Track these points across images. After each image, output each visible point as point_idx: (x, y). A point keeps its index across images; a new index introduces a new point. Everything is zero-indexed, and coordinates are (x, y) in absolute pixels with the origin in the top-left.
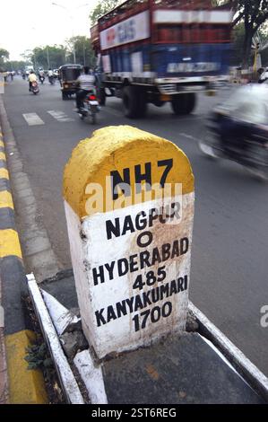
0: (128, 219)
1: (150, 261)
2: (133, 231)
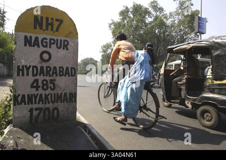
0: (37, 38)
1: (51, 73)
2: (39, 47)
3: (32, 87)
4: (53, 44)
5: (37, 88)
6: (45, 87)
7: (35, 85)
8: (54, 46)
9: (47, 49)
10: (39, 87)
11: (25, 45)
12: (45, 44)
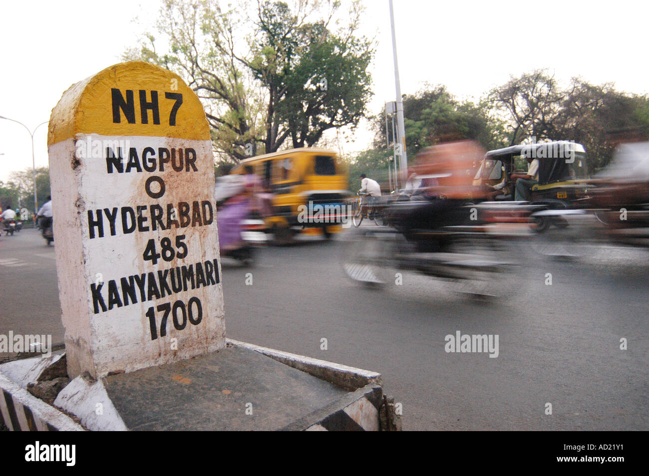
0: (133, 152)
1: (165, 221)
2: (139, 170)
3: (146, 257)
4: (166, 161)
5: (154, 258)
6: (168, 254)
7: (150, 254)
8: (168, 166)
9: (157, 173)
10: (158, 256)
11: (110, 170)
12: (150, 165)
